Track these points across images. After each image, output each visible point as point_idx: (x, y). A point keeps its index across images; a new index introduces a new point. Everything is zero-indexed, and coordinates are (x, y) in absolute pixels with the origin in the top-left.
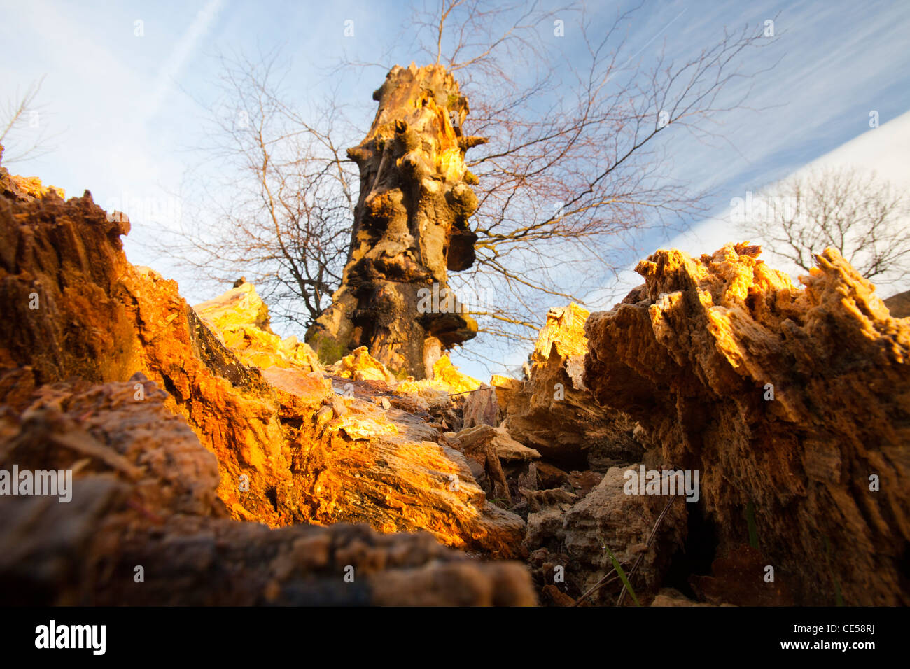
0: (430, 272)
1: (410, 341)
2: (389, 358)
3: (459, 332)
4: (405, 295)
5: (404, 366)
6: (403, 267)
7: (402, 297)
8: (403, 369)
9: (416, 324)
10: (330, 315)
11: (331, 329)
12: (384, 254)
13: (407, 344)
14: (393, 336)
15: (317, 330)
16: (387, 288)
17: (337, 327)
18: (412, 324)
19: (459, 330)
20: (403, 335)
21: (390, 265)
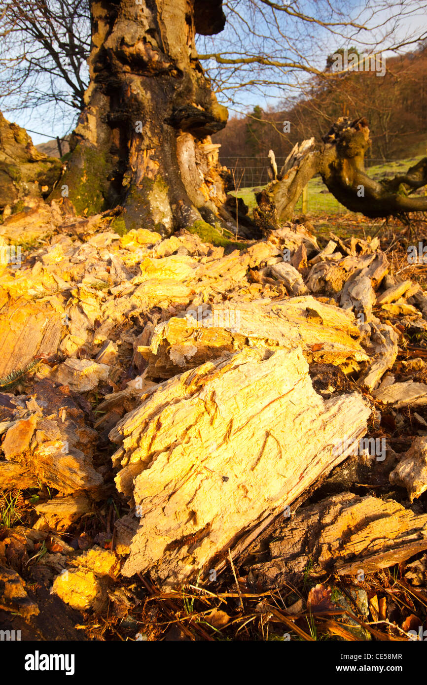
0: (174, 62)
1: (162, 145)
2: (145, 166)
3: (208, 126)
4: (153, 92)
5: (158, 173)
6: (145, 58)
7: (149, 95)
8: (158, 176)
9: (166, 127)
10: (86, 123)
11: (90, 139)
12: (122, 42)
13: (160, 149)
14: (147, 142)
15: (78, 141)
16: (134, 87)
17: (95, 135)
18: (161, 127)
19: (207, 124)
20: (155, 140)
21: (132, 55)
